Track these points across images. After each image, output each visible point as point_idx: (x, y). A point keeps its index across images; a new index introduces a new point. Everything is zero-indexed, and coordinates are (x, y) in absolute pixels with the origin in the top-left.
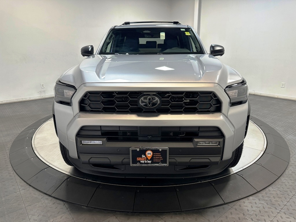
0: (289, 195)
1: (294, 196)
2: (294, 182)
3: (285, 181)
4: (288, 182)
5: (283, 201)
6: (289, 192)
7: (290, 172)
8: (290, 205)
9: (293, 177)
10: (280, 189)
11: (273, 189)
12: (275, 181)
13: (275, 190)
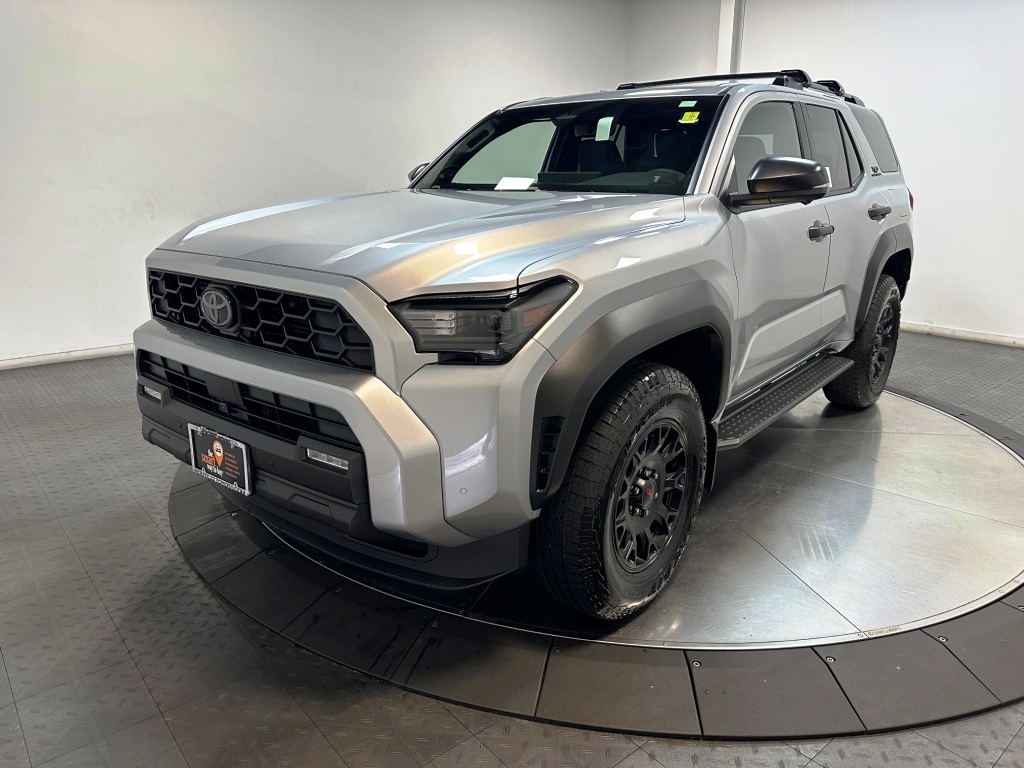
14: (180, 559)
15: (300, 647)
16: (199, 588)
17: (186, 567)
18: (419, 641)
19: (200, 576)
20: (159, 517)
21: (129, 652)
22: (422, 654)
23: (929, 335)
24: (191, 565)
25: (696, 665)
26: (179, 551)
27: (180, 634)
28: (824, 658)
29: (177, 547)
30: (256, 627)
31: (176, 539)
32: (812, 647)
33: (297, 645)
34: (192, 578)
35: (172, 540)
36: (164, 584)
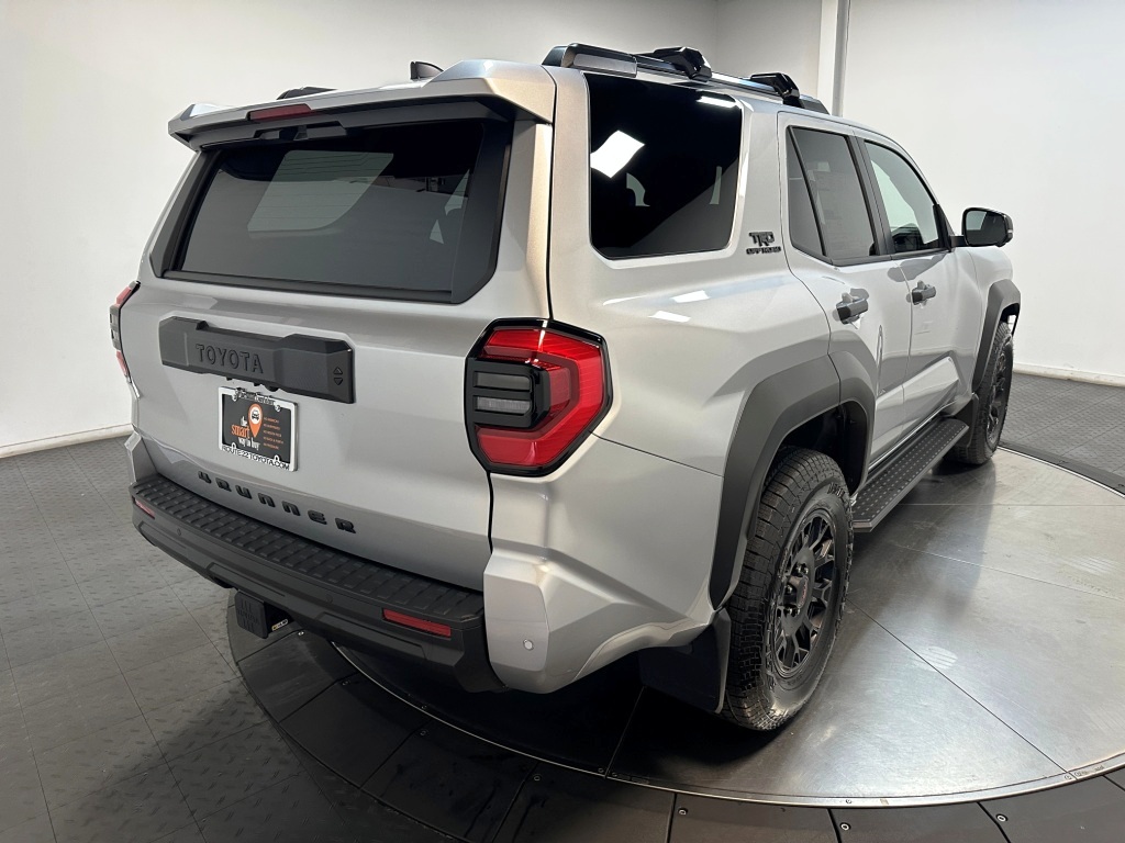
14: (243, 690)
15: (384, 805)
16: (267, 728)
17: (250, 700)
18: (521, 798)
19: (266, 712)
20: (217, 635)
21: (192, 813)
22: (525, 816)
23: (1069, 380)
24: (256, 698)
25: (844, 828)
26: (242, 679)
27: (248, 788)
28: (994, 817)
29: (239, 674)
30: (333, 778)
31: (237, 664)
32: (978, 802)
33: (380, 802)
34: (258, 716)
35: (233, 665)
36: (228, 723)
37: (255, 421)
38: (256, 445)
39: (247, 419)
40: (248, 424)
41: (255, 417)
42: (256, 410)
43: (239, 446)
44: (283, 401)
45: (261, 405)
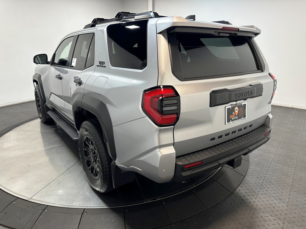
0: (255, 192)
1: (259, 193)
2: (257, 179)
3: (250, 179)
4: (252, 180)
5: (252, 198)
6: (255, 189)
7: (252, 171)
8: (258, 201)
9: (255, 175)
10: (247, 188)
11: (242, 189)
12: (242, 181)
13: (244, 189)
37: (237, 111)
38: (237, 118)
39: (234, 112)
40: (235, 113)
41: (237, 110)
42: (237, 108)
43: (232, 120)
44: (243, 102)
45: (238, 106)
